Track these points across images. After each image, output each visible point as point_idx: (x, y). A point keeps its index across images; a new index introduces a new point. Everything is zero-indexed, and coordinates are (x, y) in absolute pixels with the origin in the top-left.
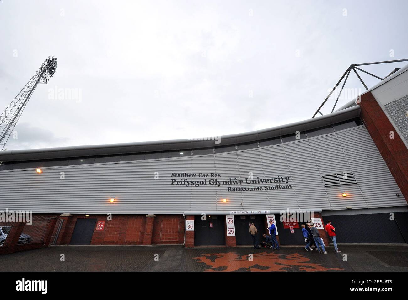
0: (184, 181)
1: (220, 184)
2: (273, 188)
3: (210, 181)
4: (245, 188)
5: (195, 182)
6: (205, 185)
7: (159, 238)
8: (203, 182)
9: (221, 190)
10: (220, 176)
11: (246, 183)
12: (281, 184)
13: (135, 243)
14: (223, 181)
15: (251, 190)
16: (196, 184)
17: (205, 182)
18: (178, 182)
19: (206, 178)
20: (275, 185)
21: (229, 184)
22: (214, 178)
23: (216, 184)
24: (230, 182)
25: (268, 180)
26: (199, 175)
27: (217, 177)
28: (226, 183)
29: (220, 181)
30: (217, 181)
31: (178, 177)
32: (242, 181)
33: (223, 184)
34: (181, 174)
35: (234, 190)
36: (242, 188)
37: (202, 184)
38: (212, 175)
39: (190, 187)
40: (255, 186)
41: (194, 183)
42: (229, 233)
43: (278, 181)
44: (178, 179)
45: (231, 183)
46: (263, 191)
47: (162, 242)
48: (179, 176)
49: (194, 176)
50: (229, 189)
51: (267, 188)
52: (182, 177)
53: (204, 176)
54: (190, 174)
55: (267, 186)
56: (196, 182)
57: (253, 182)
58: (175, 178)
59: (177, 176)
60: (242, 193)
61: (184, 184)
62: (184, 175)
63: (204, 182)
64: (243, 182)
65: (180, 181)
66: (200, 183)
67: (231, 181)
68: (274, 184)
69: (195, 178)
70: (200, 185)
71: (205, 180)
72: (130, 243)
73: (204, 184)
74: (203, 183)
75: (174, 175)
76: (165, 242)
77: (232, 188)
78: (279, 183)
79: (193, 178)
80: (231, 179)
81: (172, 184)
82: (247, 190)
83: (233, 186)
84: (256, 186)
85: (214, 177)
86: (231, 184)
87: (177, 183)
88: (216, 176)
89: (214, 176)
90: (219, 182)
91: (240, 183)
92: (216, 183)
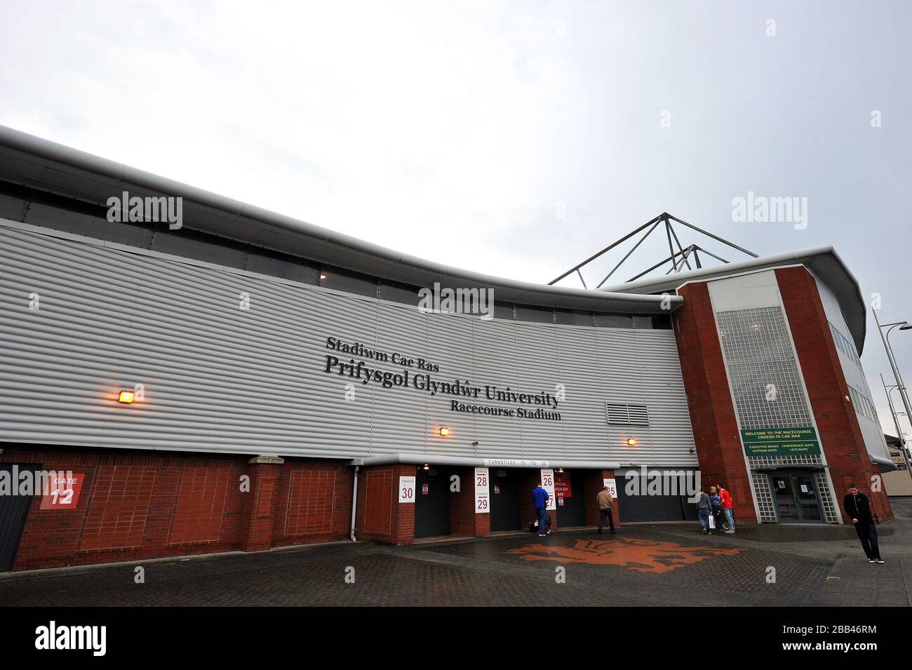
0: (359, 368)
1: (436, 389)
2: (532, 415)
3: (415, 380)
4: (484, 407)
5: (382, 375)
6: (404, 388)
7: (283, 528)
8: (401, 377)
9: (438, 406)
10: (437, 369)
11: (485, 396)
12: (546, 410)
13: (204, 548)
14: (443, 384)
15: (494, 413)
16: (386, 382)
17: (406, 378)
18: (342, 365)
19: (407, 367)
20: (536, 409)
21: (454, 394)
22: (424, 373)
23: (428, 389)
24: (455, 388)
25: (525, 396)
26: (393, 358)
27: (431, 370)
28: (449, 389)
29: (436, 381)
30: (431, 380)
31: (343, 351)
32: (479, 390)
33: (443, 391)
34: (351, 346)
35: (464, 409)
36: (478, 407)
37: (398, 383)
38: (421, 364)
39: (371, 387)
40: (502, 405)
41: (380, 378)
42: (479, 508)
43: (542, 402)
44: (344, 359)
45: (458, 391)
46: (514, 418)
47: (290, 537)
48: (346, 349)
49: (381, 357)
50: (454, 406)
51: (521, 413)
52: (352, 353)
53: (404, 362)
54: (372, 351)
55: (522, 409)
56: (385, 374)
57: (499, 396)
58: (334, 353)
59: (341, 348)
60: (478, 418)
61: (358, 377)
62: (357, 349)
63: (404, 380)
64: (481, 392)
65: (349, 364)
66: (395, 380)
67: (458, 386)
68: (532, 407)
69: (383, 362)
70: (393, 386)
71: (406, 373)
72: (187, 549)
73: (403, 384)
74: (401, 381)
75: (334, 345)
76: (298, 537)
77: (459, 404)
78: (541, 406)
79: (378, 361)
80: (458, 382)
81: (328, 371)
82: (487, 412)
83: (462, 400)
84: (504, 406)
85: (424, 368)
86: (458, 394)
87: (342, 370)
88: (430, 368)
89: (426, 367)
90: (434, 383)
91: (476, 394)
92: (429, 385)
